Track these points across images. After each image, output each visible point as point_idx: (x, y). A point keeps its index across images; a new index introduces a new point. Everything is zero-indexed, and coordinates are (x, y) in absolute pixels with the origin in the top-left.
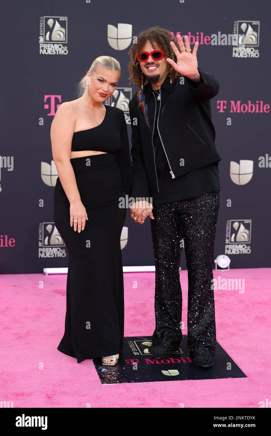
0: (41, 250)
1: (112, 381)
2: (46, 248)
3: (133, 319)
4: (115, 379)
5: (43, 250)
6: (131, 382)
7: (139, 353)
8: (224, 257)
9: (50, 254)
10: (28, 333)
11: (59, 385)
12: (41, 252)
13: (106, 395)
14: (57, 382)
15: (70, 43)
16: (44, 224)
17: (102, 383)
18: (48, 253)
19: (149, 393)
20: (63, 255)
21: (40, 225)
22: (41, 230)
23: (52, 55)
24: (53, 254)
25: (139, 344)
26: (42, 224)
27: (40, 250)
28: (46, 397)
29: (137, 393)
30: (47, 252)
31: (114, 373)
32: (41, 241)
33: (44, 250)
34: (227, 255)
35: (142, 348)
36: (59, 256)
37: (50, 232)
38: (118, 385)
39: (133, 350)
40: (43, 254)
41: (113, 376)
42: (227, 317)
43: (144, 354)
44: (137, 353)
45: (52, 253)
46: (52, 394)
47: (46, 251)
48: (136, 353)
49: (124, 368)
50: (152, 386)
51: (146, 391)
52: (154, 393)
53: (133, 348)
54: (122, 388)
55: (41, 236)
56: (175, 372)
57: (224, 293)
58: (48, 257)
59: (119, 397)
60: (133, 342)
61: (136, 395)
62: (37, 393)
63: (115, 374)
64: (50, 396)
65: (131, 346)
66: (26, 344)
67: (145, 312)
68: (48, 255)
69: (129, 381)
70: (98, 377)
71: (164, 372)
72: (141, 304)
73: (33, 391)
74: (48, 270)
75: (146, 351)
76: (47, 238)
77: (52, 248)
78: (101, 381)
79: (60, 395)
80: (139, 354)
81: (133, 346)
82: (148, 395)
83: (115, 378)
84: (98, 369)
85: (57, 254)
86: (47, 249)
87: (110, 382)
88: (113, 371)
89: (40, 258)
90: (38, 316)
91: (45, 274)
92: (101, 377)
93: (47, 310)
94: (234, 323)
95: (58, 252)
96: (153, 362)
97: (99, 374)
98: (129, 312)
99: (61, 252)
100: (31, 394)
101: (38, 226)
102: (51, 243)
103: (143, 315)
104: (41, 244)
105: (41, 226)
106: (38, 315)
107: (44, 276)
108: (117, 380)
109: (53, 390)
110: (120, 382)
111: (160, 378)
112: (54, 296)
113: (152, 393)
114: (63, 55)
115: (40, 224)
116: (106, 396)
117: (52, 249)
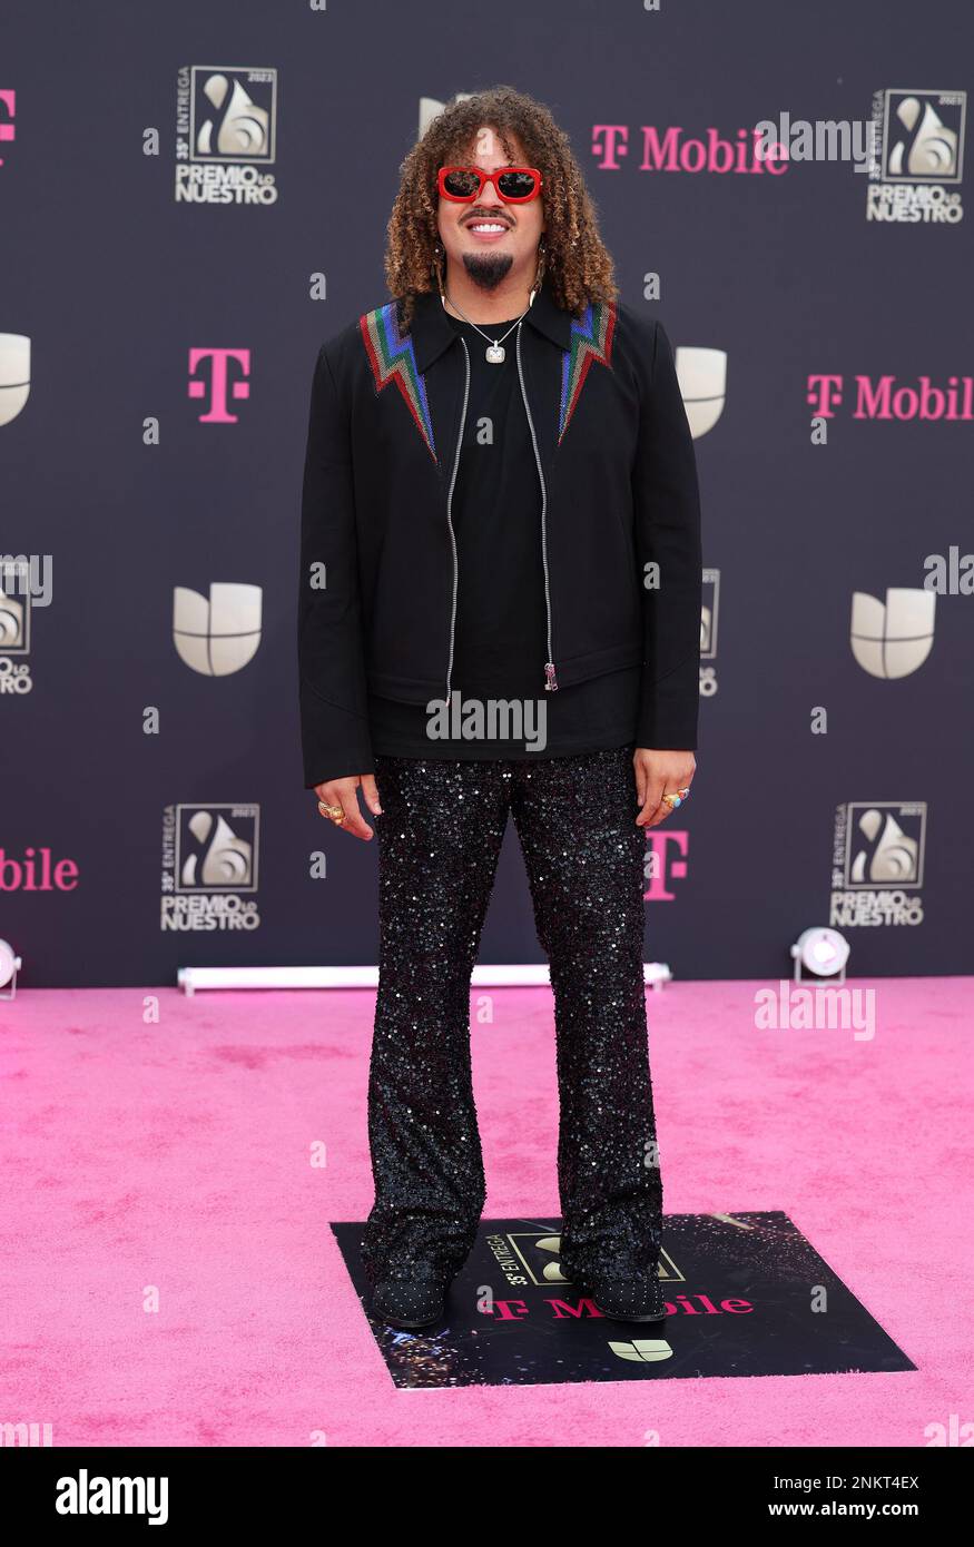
0: (168, 902)
1: (431, 1378)
2: (187, 895)
3: (503, 1155)
4: (442, 1372)
5: (178, 903)
6: (499, 1383)
7: (528, 1278)
8: (825, 938)
9: (203, 918)
10: (127, 1200)
11: (244, 1392)
12: (171, 911)
13: (414, 1428)
14: (238, 1379)
15: (284, 163)
16: (182, 810)
17: (398, 1386)
18: (196, 916)
19: (566, 1421)
20: (250, 920)
21: (167, 814)
22: (171, 830)
23: (220, 204)
24: (212, 918)
25: (527, 1245)
26: (175, 810)
27: (166, 902)
28: (198, 1433)
29: (523, 1420)
30: (191, 909)
31: (437, 1350)
32: (171, 872)
33: (181, 902)
34: (838, 928)
35: (539, 1259)
36: (235, 926)
37: (202, 837)
38: (455, 1391)
39: (506, 1267)
40: (178, 918)
41: (436, 1359)
42: (840, 1151)
43: (546, 1280)
44: (519, 1279)
45: (211, 914)
46: (220, 1422)
47: (187, 907)
48: (515, 1278)
49: (474, 1332)
50: (576, 1396)
51: (557, 1416)
52: (585, 1422)
53: (504, 1258)
54: (470, 1404)
55: (171, 851)
56: (656, 1349)
57: (827, 1067)
58: (196, 927)
59: (460, 1436)
60: (506, 1239)
61: (521, 1430)
62: (166, 1418)
63: (444, 1353)
64: (213, 1428)
65: (499, 1253)
66: (120, 1240)
67: (545, 1131)
68: (196, 921)
69: (495, 1380)
70: (382, 1361)
71: (620, 1348)
72: (531, 1101)
73: (149, 1411)
74: (193, 977)
75: (553, 1270)
76: (192, 861)
77: (210, 896)
78: (394, 1378)
79: (246, 1427)
80: (525, 1283)
81: (504, 1251)
82: (563, 1428)
83: (444, 1368)
84: (380, 1337)
85: (227, 919)
86: (192, 898)
87: (424, 1380)
88: (437, 1343)
89: (165, 932)
90: (161, 1141)
91: (183, 990)
92: (392, 1364)
93: (193, 1120)
94: (864, 1172)
95: (232, 912)
96: (576, 1308)
97: (385, 1352)
98: (489, 1129)
99: (241, 912)
100: (142, 1421)
101: (161, 818)
102: (208, 878)
103: (537, 1141)
104: (169, 883)
105: (171, 818)
106: (162, 1137)
107: (182, 996)
108: (451, 1373)
109: (223, 1408)
110: (463, 1382)
111: (606, 1369)
112: (217, 1069)
113: (578, 1422)
114: (261, 204)
115: (169, 810)
116: (412, 1432)
117: (209, 899)
